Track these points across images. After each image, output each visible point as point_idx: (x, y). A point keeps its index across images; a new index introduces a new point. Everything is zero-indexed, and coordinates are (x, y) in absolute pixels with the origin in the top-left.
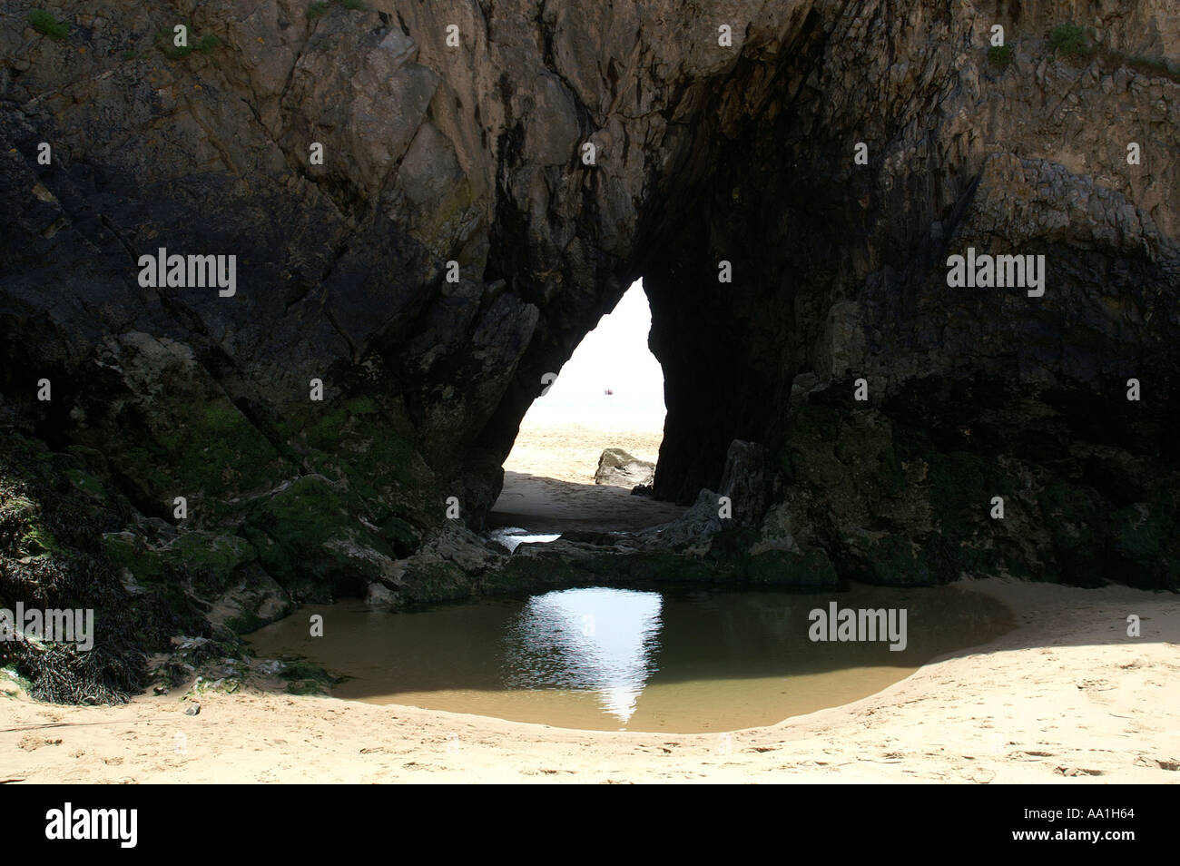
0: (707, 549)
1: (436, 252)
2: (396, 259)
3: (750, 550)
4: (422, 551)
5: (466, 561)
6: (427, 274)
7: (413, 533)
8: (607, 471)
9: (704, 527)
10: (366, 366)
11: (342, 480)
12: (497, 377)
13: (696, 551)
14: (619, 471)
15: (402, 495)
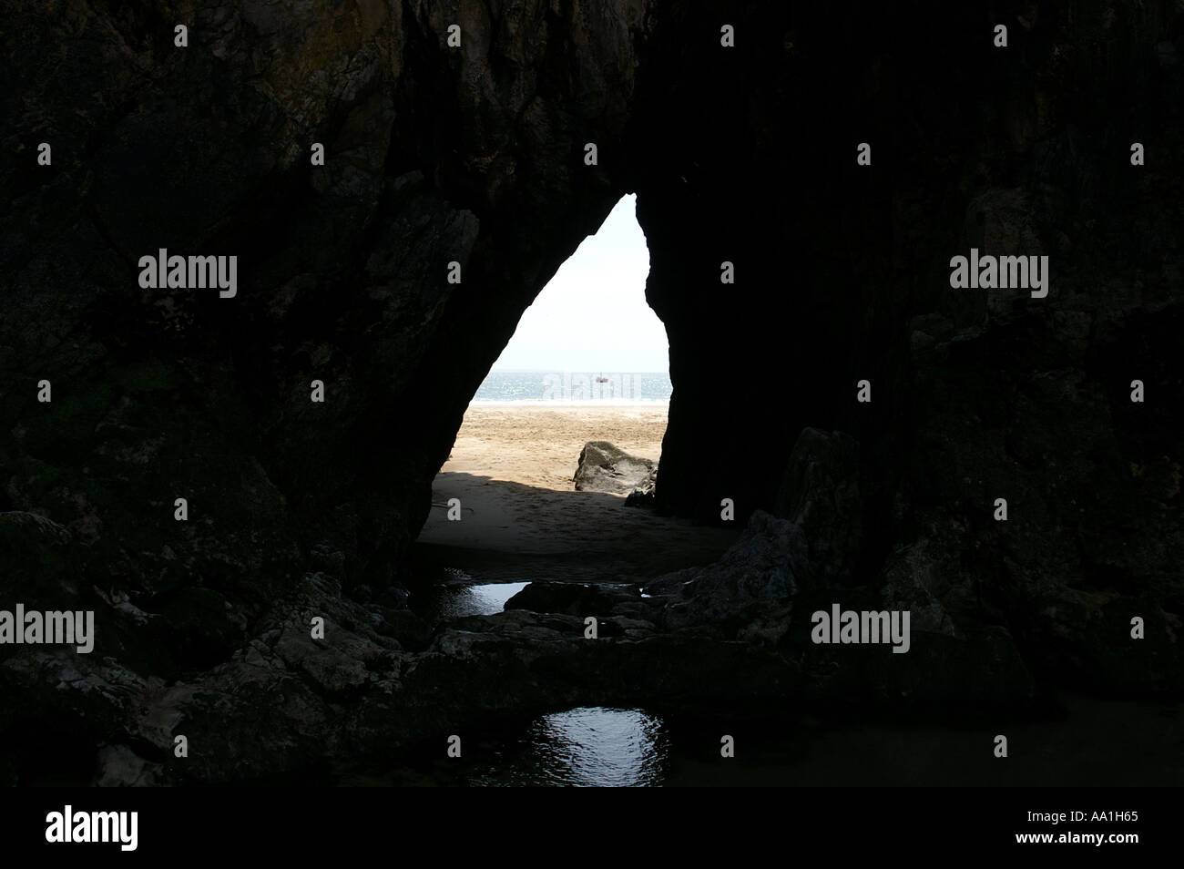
0: (782, 628)
1: (300, 117)
2: (224, 124)
4: (245, 653)
5: (330, 671)
6: (282, 152)
7: (230, 616)
8: (590, 472)
9: (766, 579)
10: (163, 308)
11: (86, 520)
12: (407, 330)
13: (764, 632)
14: (605, 471)
15: (217, 542)
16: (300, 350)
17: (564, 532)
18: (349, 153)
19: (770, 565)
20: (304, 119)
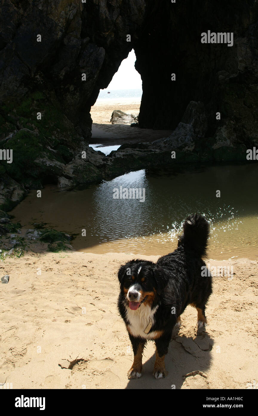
0: (193, 148)
2: (43, 28)
3: (213, 147)
4: (75, 159)
5: (95, 162)
6: (57, 35)
7: (70, 151)
8: (116, 119)
9: (185, 138)
10: (37, 78)
11: (36, 130)
12: (91, 80)
13: (189, 149)
14: (120, 118)
15: (61, 135)
16: (66, 87)
18: (71, 33)
19: (185, 135)
20: (61, 25)
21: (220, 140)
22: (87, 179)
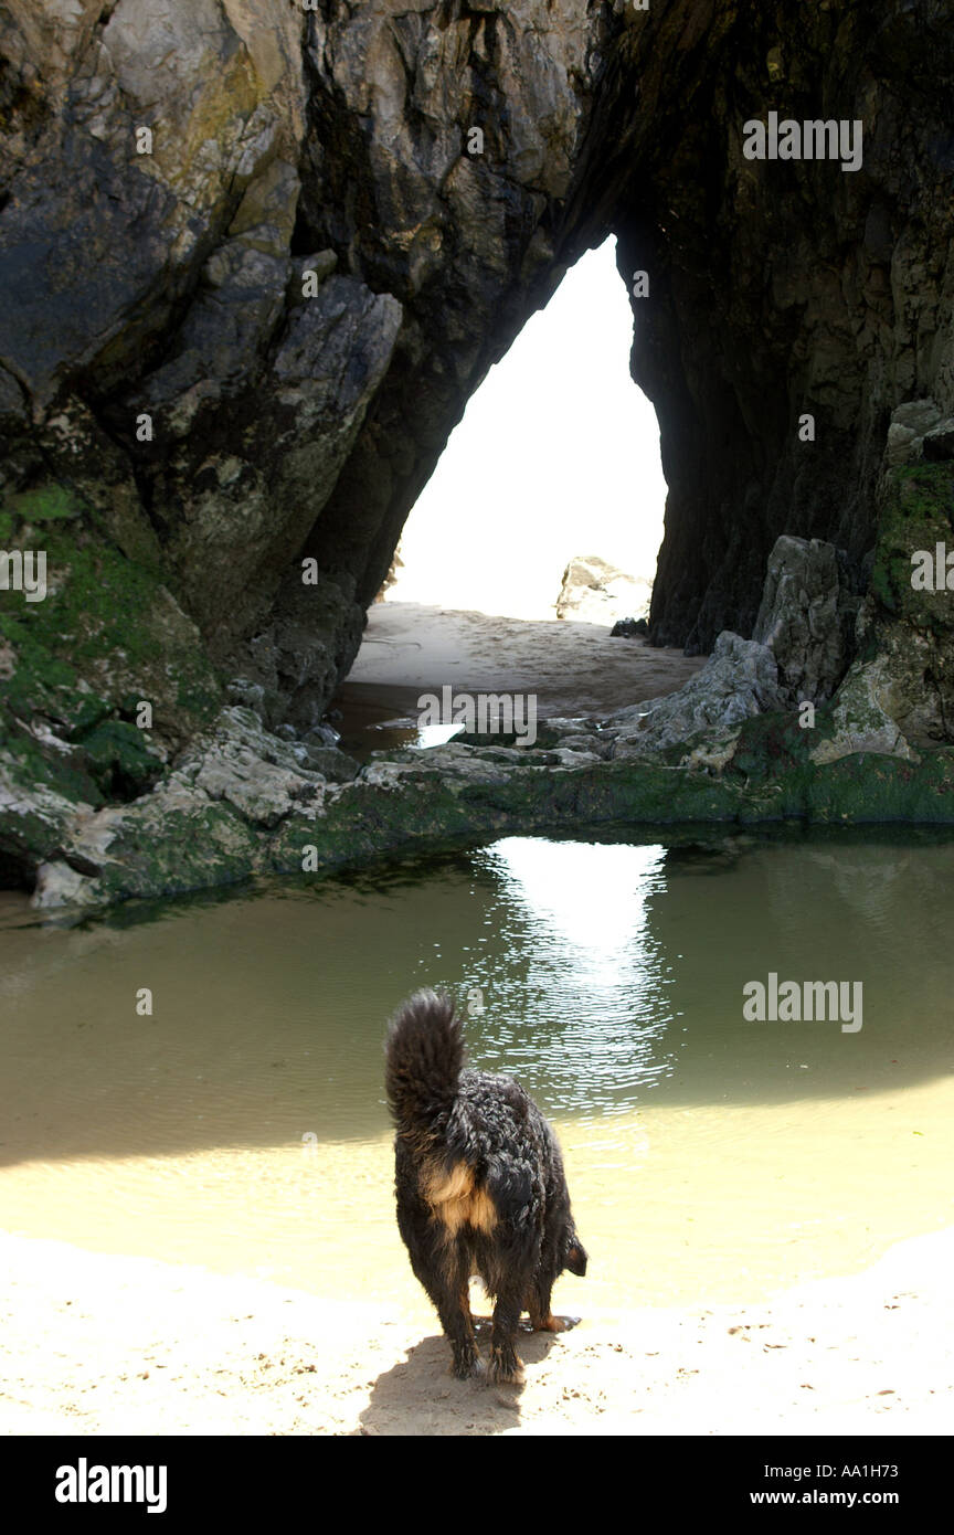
0: (728, 754)
1: (191, 199)
2: (108, 215)
3: (814, 755)
4: (167, 784)
5: (253, 800)
6: (173, 242)
7: (150, 749)
8: (576, 595)
9: (725, 706)
10: (57, 428)
12: (324, 437)
13: (708, 759)
14: (595, 593)
15: (131, 676)
16: (206, 466)
17: (525, 666)
18: (249, 235)
19: (730, 691)
20: (197, 200)
21: (852, 724)
22: (169, 879)
